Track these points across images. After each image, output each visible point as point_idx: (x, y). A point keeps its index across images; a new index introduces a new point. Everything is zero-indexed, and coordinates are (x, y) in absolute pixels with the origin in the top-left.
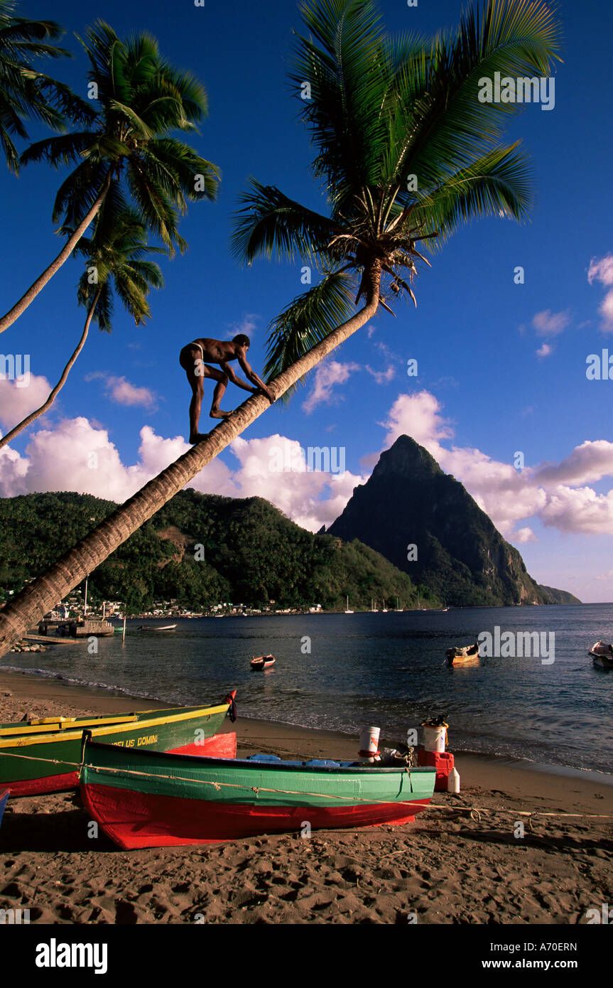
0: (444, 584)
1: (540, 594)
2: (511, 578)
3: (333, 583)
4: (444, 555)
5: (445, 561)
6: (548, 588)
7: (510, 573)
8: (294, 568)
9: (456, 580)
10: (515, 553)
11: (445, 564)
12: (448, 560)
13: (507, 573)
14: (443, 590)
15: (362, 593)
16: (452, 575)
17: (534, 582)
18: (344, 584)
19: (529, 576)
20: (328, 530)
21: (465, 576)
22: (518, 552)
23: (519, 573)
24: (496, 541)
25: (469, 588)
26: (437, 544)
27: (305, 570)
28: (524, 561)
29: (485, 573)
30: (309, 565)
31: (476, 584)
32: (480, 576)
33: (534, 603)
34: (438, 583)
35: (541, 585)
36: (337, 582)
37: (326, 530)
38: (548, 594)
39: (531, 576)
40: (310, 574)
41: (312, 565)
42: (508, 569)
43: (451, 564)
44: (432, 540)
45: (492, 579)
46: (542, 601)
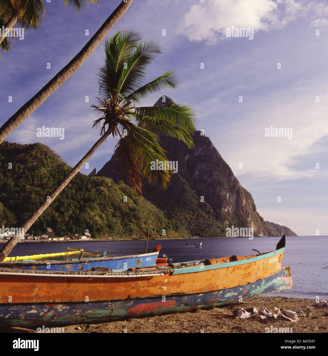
0: (191, 219)
1: (266, 228)
2: (244, 216)
3: (101, 216)
4: (192, 195)
5: (193, 201)
6: (273, 223)
7: (243, 212)
8: (69, 205)
9: (202, 216)
10: (248, 196)
11: (193, 203)
12: (195, 200)
13: (241, 212)
14: (190, 223)
15: (125, 225)
16: (198, 212)
17: (262, 219)
18: (110, 218)
19: (258, 214)
20: (98, 172)
21: (208, 213)
22: (251, 195)
23: (250, 210)
24: (234, 186)
25: (210, 222)
26: (187, 187)
27: (79, 206)
28: (255, 203)
29: (224, 211)
30: (82, 202)
31: (217, 219)
32: (220, 214)
33: (261, 235)
34: (187, 219)
35: (267, 222)
36: (103, 215)
37: (97, 173)
38: (272, 229)
39: (260, 215)
40: (82, 209)
41: (84, 202)
42: (242, 207)
43: (197, 203)
44: (184, 183)
45: (229, 215)
46: (267, 234)
